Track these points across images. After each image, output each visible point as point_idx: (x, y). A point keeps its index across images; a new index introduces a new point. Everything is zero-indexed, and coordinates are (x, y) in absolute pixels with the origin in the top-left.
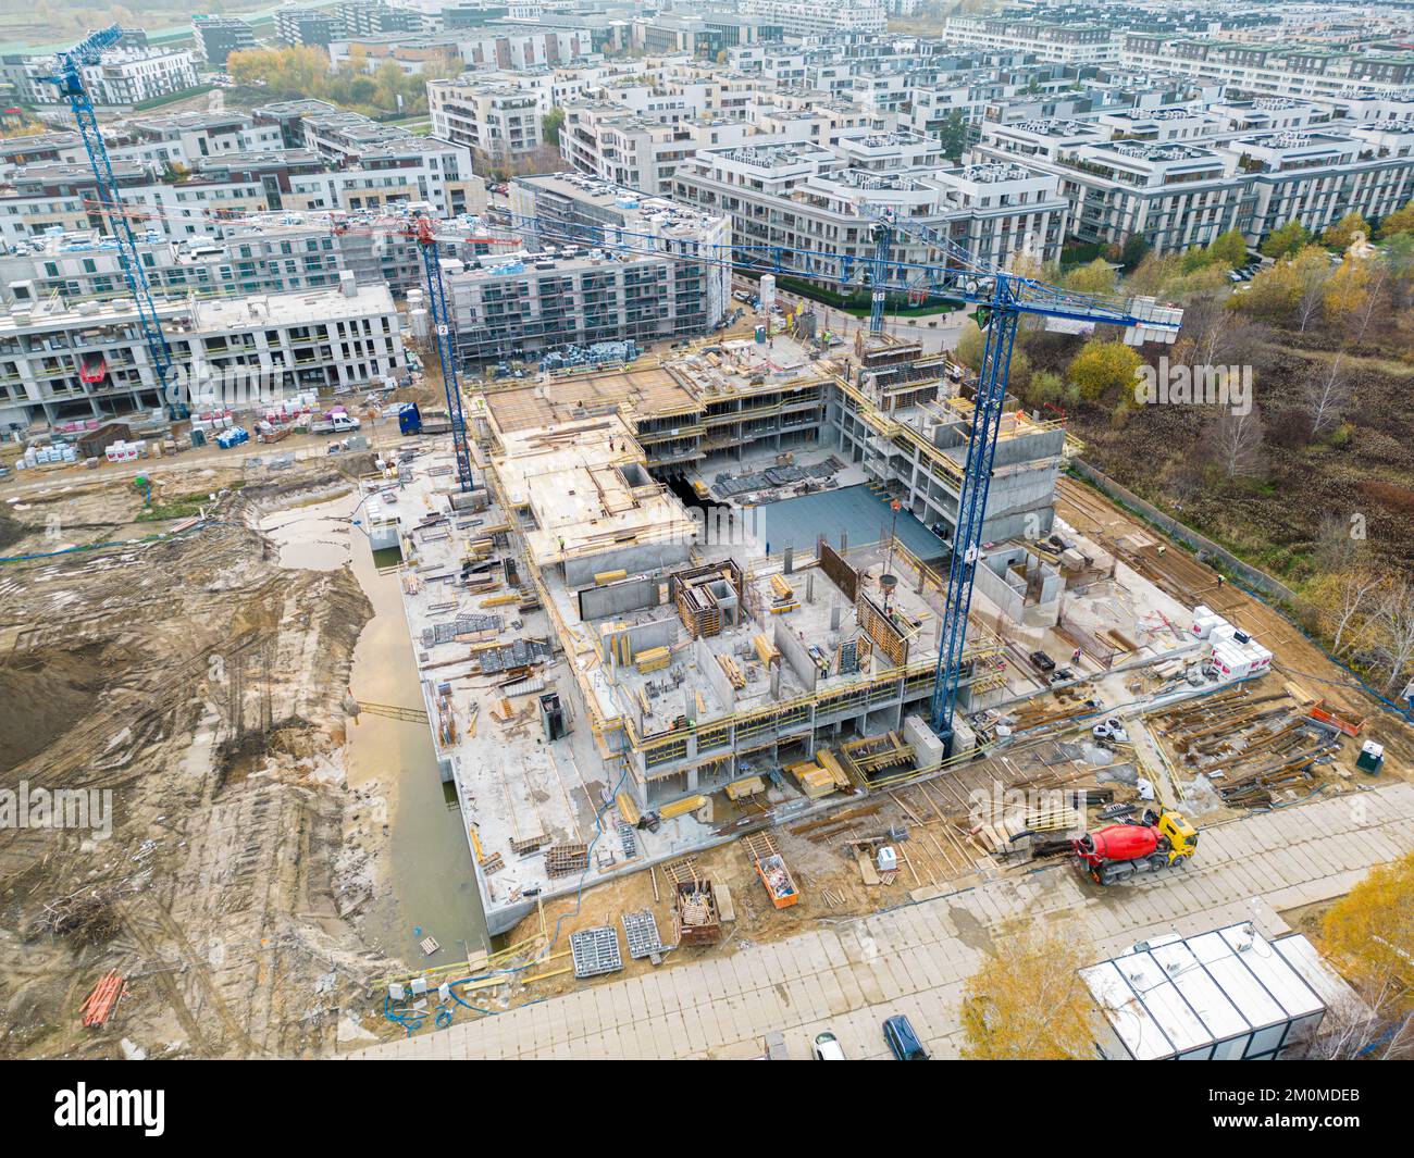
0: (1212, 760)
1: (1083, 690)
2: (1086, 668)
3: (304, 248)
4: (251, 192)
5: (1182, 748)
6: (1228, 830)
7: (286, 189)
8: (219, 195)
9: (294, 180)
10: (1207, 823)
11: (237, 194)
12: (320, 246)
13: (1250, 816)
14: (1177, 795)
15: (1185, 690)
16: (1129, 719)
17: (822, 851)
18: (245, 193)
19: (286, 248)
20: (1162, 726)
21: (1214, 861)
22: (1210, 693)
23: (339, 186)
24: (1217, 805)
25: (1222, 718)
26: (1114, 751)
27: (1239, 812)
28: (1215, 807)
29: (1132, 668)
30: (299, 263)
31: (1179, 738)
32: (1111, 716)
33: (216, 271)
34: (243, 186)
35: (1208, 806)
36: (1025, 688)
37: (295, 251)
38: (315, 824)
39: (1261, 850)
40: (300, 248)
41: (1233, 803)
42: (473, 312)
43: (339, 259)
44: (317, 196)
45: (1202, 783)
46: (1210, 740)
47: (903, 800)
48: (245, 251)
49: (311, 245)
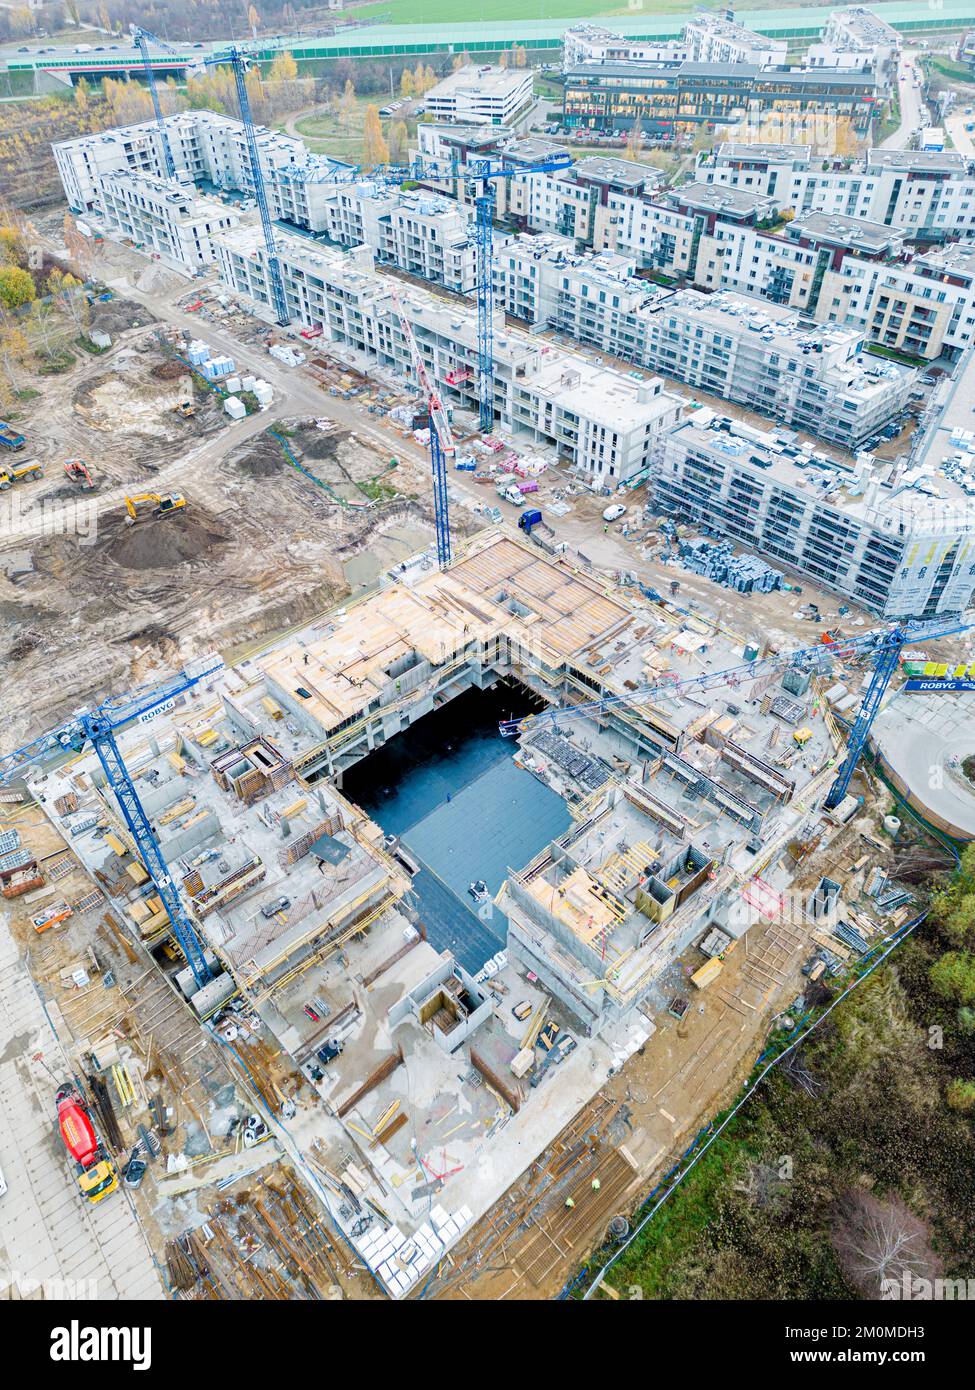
0: (233, 1231)
1: (308, 1098)
2: (334, 1095)
3: (710, 340)
4: (809, 260)
5: (243, 1198)
6: (136, 1243)
7: (836, 267)
8: (785, 253)
9: (847, 261)
10: (148, 1227)
11: (798, 257)
12: (723, 342)
13: (157, 1265)
14: (174, 1198)
15: (333, 1202)
16: (277, 1147)
17: (91, 937)
18: (804, 259)
19: (700, 333)
20: (276, 1179)
21: (98, 1228)
22: (339, 1230)
23: (881, 279)
24: (169, 1233)
25: (300, 1243)
26: (229, 1135)
27: (162, 1255)
28: (166, 1231)
29: (356, 1145)
30: (703, 348)
31: (261, 1196)
32: (276, 1129)
34: (806, 252)
35: (168, 1224)
36: (291, 1040)
37: (704, 338)
39: (114, 1275)
40: (708, 338)
41: (171, 1248)
42: (676, 467)
43: (732, 358)
45: (198, 1221)
46: (261, 1229)
47: (148, 977)
48: (673, 324)
49: (717, 339)
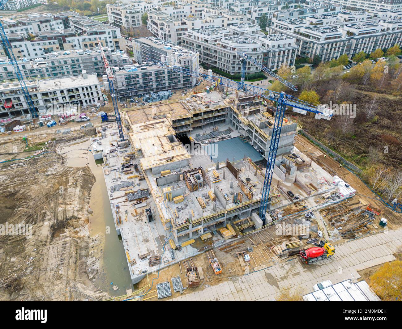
0: (339, 224)
1: (302, 202)
2: (303, 196)
3: (71, 62)
4: (54, 43)
5: (330, 220)
6: (343, 246)
7: (65, 42)
8: (45, 44)
9: (67, 39)
10: (338, 244)
11: (50, 43)
12: (75, 61)
13: (349, 241)
14: (329, 235)
15: (331, 202)
16: (315, 211)
17: (229, 255)
18: (52, 43)
19: (65, 62)
20: (324, 213)
21: (339, 256)
22: (338, 203)
23: (81, 41)
24: (340, 238)
25: (341, 210)
26: (311, 222)
27: (346, 240)
28: (340, 239)
29: (316, 195)
30: (69, 66)
31: (329, 217)
32: (310, 210)
33: (44, 69)
34: (52, 41)
35: (338, 238)
36: (286, 202)
37: (68, 63)
38: (81, 250)
39: (353, 252)
41: (345, 237)
42: (122, 83)
43: (82, 65)
44: (74, 43)
45: (336, 231)
46: (338, 217)
48: (53, 63)
49: (73, 61)
